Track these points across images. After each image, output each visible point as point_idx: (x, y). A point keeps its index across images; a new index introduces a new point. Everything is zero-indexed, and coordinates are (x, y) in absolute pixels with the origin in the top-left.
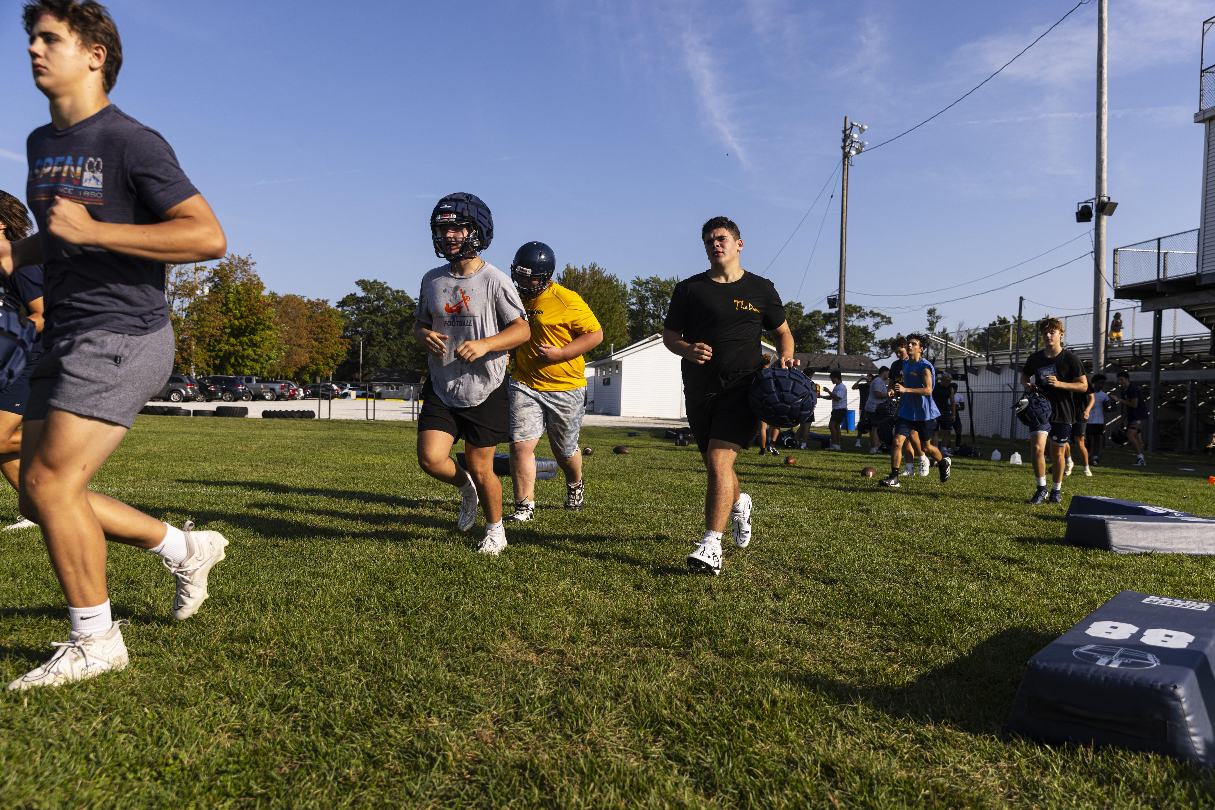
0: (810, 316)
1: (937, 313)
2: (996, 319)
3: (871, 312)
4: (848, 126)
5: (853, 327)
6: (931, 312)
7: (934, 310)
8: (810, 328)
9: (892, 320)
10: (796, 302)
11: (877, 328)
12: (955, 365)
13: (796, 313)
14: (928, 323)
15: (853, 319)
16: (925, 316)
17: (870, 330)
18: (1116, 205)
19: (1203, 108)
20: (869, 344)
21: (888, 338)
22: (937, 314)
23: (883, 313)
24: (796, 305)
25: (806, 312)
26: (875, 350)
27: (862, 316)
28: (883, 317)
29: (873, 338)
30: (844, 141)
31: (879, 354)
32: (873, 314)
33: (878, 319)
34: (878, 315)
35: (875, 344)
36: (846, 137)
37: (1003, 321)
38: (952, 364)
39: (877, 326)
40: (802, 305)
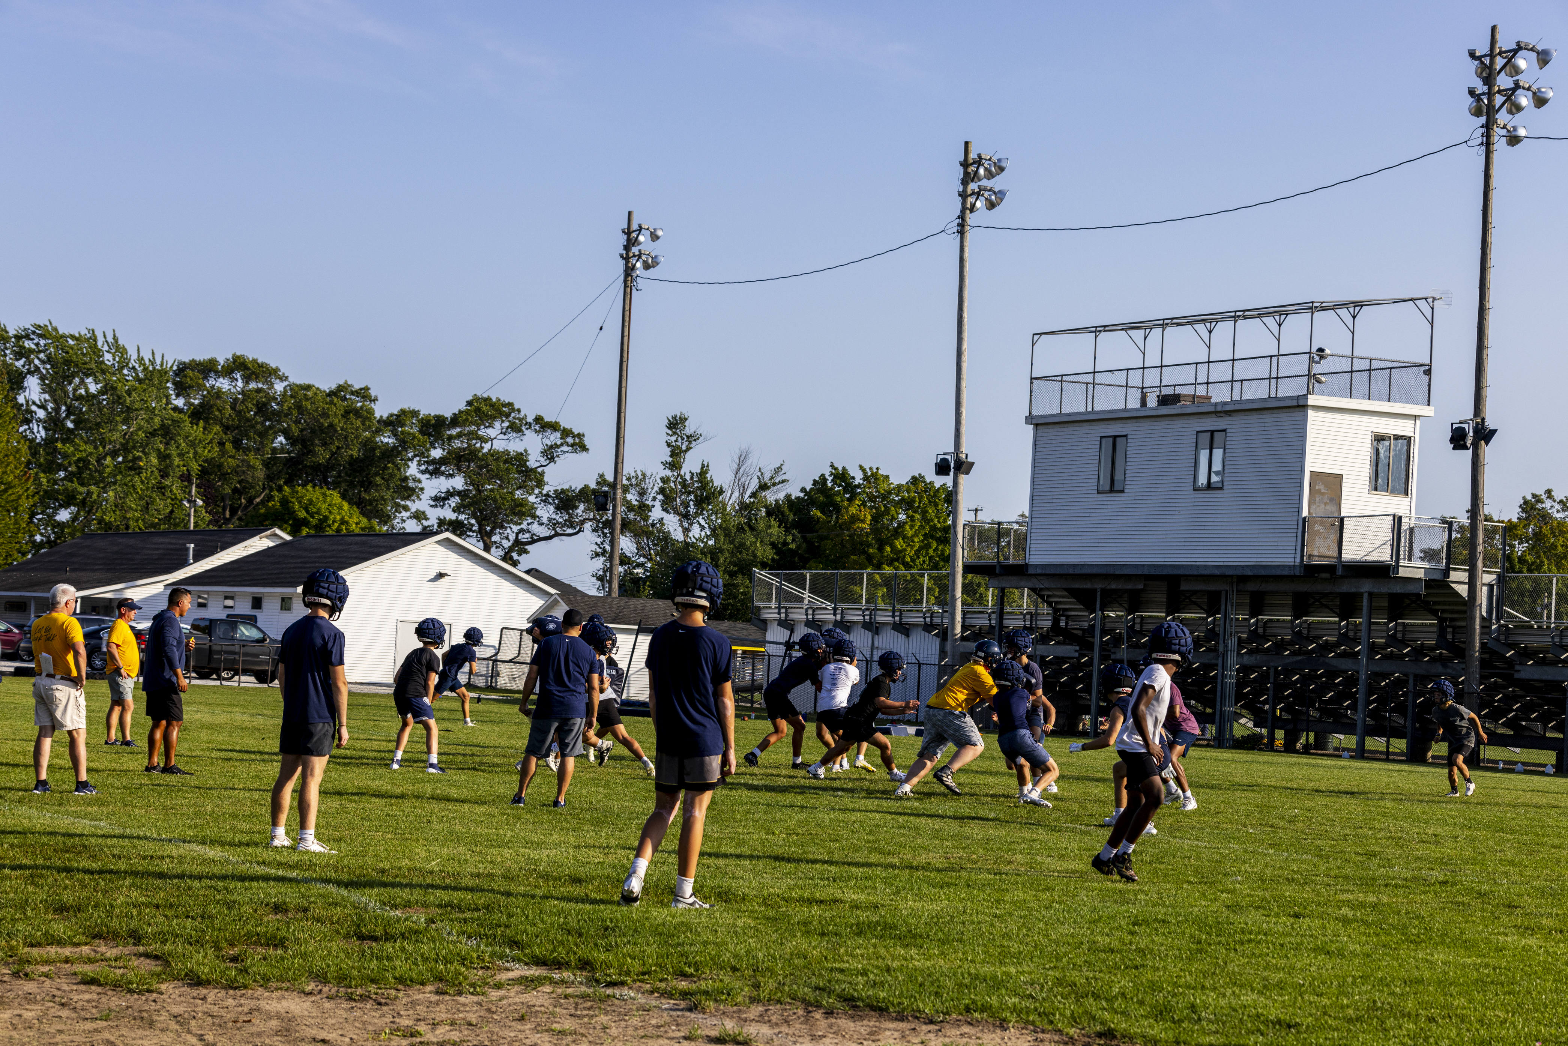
0: (394, 422)
1: (690, 428)
2: (827, 471)
3: (538, 419)
4: (635, 226)
5: (495, 455)
6: (675, 424)
7: (683, 420)
8: (390, 454)
9: (587, 441)
10: (357, 386)
11: (552, 459)
12: (791, 616)
13: (357, 413)
14: (668, 451)
15: (492, 432)
16: (662, 435)
17: (532, 463)
18: (973, 464)
19: (1034, 413)
20: (532, 499)
21: (578, 486)
22: (688, 431)
23: (564, 424)
24: (357, 393)
25: (381, 410)
26: (546, 512)
27: (516, 428)
28: (566, 433)
29: (540, 483)
30: (627, 248)
31: (552, 523)
32: (543, 425)
33: (554, 438)
34: (554, 427)
35: (546, 499)
36: (631, 242)
37: (841, 476)
38: (787, 615)
39: (550, 454)
40: (373, 393)
